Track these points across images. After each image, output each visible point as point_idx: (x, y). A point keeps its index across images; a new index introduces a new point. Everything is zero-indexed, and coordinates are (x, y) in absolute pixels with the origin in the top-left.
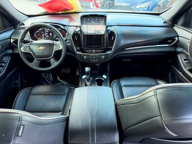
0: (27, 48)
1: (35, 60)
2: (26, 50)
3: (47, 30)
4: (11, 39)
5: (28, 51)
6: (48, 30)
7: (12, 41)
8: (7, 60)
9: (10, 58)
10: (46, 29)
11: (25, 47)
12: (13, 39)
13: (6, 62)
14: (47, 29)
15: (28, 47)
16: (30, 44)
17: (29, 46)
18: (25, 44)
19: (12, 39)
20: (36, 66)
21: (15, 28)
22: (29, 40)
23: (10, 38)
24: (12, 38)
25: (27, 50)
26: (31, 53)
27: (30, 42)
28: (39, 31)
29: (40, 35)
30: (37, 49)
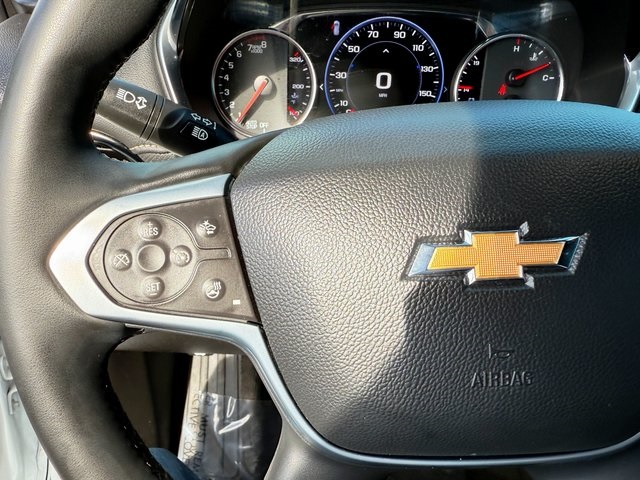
0: (177, 234)
2: (148, 287)
3: (352, 41)
6: (362, 40)
11: (144, 231)
14: (354, 30)
17: (220, 212)
25: (178, 279)
26: (249, 336)
28: (264, 44)
29: (268, 87)
30: (404, 277)
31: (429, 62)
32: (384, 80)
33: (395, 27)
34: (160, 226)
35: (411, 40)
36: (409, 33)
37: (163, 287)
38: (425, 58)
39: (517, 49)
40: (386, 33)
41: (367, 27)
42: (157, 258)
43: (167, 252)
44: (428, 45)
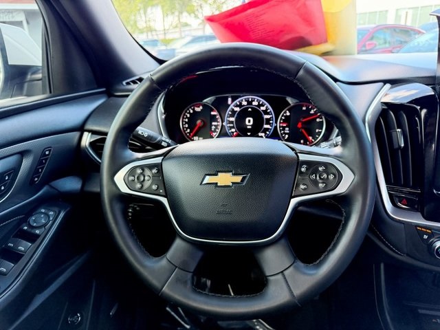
0: (147, 172)
1: (178, 243)
2: (139, 186)
3: (237, 106)
4: (86, 134)
5: (148, 188)
6: (240, 105)
7: (87, 139)
8: (48, 222)
9: (62, 215)
10: (234, 99)
11: (139, 171)
12: (94, 132)
13: (38, 236)
14: (237, 102)
15: (151, 167)
16: (165, 155)
17: (159, 167)
18: (140, 155)
19: (89, 131)
20: (178, 280)
21: (110, 94)
22: (159, 138)
23: (81, 129)
24: (88, 127)
25: (147, 184)
26: (164, 201)
27: (163, 147)
28: (201, 108)
29: (202, 124)
30: (201, 184)
31: (268, 114)
32: (249, 121)
33: (253, 101)
34: (143, 170)
35: (259, 105)
36: (259, 103)
37: (142, 186)
38: (266, 112)
39: (304, 108)
40: (250, 103)
41: (242, 100)
42: (142, 178)
43: (144, 177)
44: (267, 107)
